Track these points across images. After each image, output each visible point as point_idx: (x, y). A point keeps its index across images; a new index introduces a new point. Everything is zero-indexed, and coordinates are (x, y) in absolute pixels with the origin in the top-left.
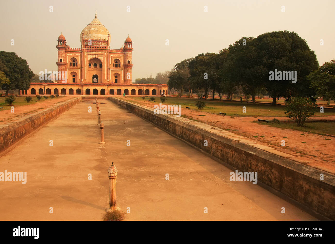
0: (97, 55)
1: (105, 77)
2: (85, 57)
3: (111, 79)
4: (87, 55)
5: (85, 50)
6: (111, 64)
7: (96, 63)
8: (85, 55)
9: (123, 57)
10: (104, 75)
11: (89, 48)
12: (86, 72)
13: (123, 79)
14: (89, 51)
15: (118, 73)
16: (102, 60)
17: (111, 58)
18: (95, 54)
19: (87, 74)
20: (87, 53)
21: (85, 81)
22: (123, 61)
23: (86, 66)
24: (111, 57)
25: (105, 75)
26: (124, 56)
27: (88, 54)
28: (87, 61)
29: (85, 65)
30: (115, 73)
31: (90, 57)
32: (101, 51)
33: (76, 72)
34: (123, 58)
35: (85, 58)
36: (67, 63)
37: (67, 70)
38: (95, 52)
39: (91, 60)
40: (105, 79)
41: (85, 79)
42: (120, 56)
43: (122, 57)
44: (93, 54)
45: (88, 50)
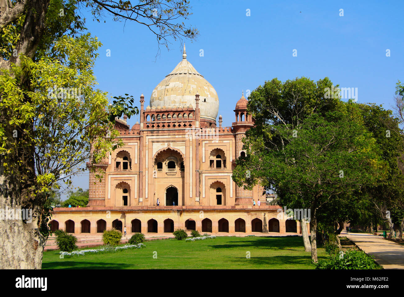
0: (172, 141)
1: (190, 192)
2: (147, 148)
3: (204, 196)
4: (151, 143)
5: (146, 132)
6: (204, 161)
7: (173, 160)
8: (147, 144)
9: (231, 143)
10: (188, 188)
11: (155, 128)
12: (150, 182)
13: (231, 196)
14: (156, 134)
15: (222, 181)
16: (184, 153)
17: (204, 149)
18: (169, 141)
19: (149, 185)
20: (150, 140)
21: (147, 201)
22: (231, 152)
23: (150, 169)
24: (204, 145)
25: (191, 187)
26: (234, 141)
27: (153, 142)
28: (150, 157)
29: (147, 167)
30: (213, 181)
31: (158, 148)
32: (181, 134)
33: (129, 182)
34: (231, 146)
35: (147, 151)
36: (110, 163)
37: (110, 178)
38: (169, 135)
39: (159, 154)
40: (191, 196)
41: (147, 197)
42: (224, 142)
43: (228, 144)
44: (163, 142)
45: (152, 132)
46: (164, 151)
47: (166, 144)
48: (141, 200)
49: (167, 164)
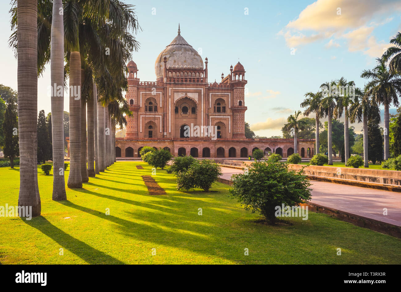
46: (183, 98)
47: (184, 93)
48: (165, 134)
49: (182, 108)
